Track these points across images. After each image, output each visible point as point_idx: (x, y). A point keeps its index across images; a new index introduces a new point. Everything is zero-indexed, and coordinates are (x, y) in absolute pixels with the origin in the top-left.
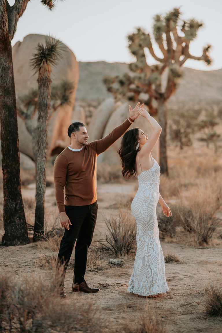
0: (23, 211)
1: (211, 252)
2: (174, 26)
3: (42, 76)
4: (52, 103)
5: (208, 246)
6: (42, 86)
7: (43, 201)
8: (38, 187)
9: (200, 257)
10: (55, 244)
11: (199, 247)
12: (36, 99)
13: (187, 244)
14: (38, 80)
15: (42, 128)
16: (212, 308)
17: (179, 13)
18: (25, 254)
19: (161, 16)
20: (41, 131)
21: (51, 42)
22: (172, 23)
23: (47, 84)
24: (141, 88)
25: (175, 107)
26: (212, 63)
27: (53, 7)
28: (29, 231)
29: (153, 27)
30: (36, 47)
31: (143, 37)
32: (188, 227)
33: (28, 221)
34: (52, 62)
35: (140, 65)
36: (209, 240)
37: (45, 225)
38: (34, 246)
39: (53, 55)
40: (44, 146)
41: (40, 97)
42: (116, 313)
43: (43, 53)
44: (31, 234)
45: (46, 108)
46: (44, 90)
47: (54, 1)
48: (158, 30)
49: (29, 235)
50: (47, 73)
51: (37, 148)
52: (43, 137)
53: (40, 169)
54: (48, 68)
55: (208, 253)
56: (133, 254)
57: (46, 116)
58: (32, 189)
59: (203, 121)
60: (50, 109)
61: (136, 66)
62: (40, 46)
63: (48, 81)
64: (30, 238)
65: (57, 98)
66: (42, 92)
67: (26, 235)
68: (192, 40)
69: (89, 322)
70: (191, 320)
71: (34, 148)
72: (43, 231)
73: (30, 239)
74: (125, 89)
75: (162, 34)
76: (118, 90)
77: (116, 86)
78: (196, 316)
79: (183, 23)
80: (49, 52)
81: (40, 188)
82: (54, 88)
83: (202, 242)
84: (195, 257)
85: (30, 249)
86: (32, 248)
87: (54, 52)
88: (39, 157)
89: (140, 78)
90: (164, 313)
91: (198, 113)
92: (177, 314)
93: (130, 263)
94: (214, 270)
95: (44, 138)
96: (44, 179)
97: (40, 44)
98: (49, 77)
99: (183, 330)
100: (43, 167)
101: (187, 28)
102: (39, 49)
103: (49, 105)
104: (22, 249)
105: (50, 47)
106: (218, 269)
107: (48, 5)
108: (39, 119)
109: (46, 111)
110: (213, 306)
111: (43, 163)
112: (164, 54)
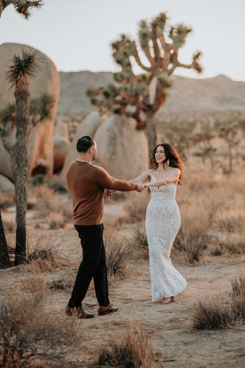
0: (4, 232)
1: (201, 269)
2: (161, 32)
3: (19, 90)
4: (31, 118)
5: (198, 264)
6: (20, 100)
7: (24, 222)
8: (18, 207)
9: (190, 275)
10: (38, 266)
11: (189, 264)
12: (14, 114)
13: (177, 262)
14: (15, 94)
15: (21, 145)
16: (199, 322)
17: (166, 18)
18: (6, 277)
19: (146, 22)
20: (20, 148)
21: (27, 54)
22: (158, 29)
23: (25, 98)
24: (128, 99)
25: (168, 120)
26: (203, 71)
27: (29, 16)
28: (10, 254)
29: (139, 33)
30: (12, 59)
31: (127, 44)
32: (178, 245)
33: (8, 244)
34: (30, 74)
35: (126, 75)
36: (199, 257)
37: (26, 247)
38: (15, 270)
39: (30, 67)
40: (24, 164)
41: (18, 112)
42: (102, 331)
43: (19, 65)
44: (12, 257)
45: (25, 123)
46: (21, 104)
47: (30, 10)
48: (144, 36)
49: (10, 258)
50: (24, 86)
51: (16, 167)
52: (23, 153)
53: (20, 188)
54: (26, 81)
55: (199, 270)
56: (121, 273)
57: (25, 131)
58: (12, 212)
59: (198, 135)
60: (29, 124)
61: (122, 76)
62: (16, 58)
63: (26, 95)
64: (11, 261)
65: (37, 112)
66: (20, 106)
67: (7, 258)
68: (180, 47)
69: (73, 335)
70: (179, 335)
71: (13, 167)
72: (24, 253)
73: (12, 263)
74: (111, 101)
75: (148, 41)
76: (102, 102)
77: (100, 98)
78: (183, 330)
79: (170, 29)
80: (26, 63)
81: (21, 208)
82: (32, 102)
83: (192, 260)
84: (185, 275)
85: (12, 273)
86: (14, 271)
87: (32, 63)
88: (18, 175)
89: (126, 89)
90: (151, 329)
91: (193, 125)
92: (164, 330)
93: (117, 283)
94: (204, 287)
95: (24, 155)
96: (25, 199)
97: (16, 56)
98: (26, 90)
99: (170, 344)
100: (23, 186)
101: (175, 34)
102: (16, 60)
103: (28, 120)
104: (3, 273)
105: (27, 58)
106: (208, 285)
107: (23, 14)
108: (17, 135)
109: (24, 126)
110: (200, 320)
111: (24, 182)
112: (151, 63)
